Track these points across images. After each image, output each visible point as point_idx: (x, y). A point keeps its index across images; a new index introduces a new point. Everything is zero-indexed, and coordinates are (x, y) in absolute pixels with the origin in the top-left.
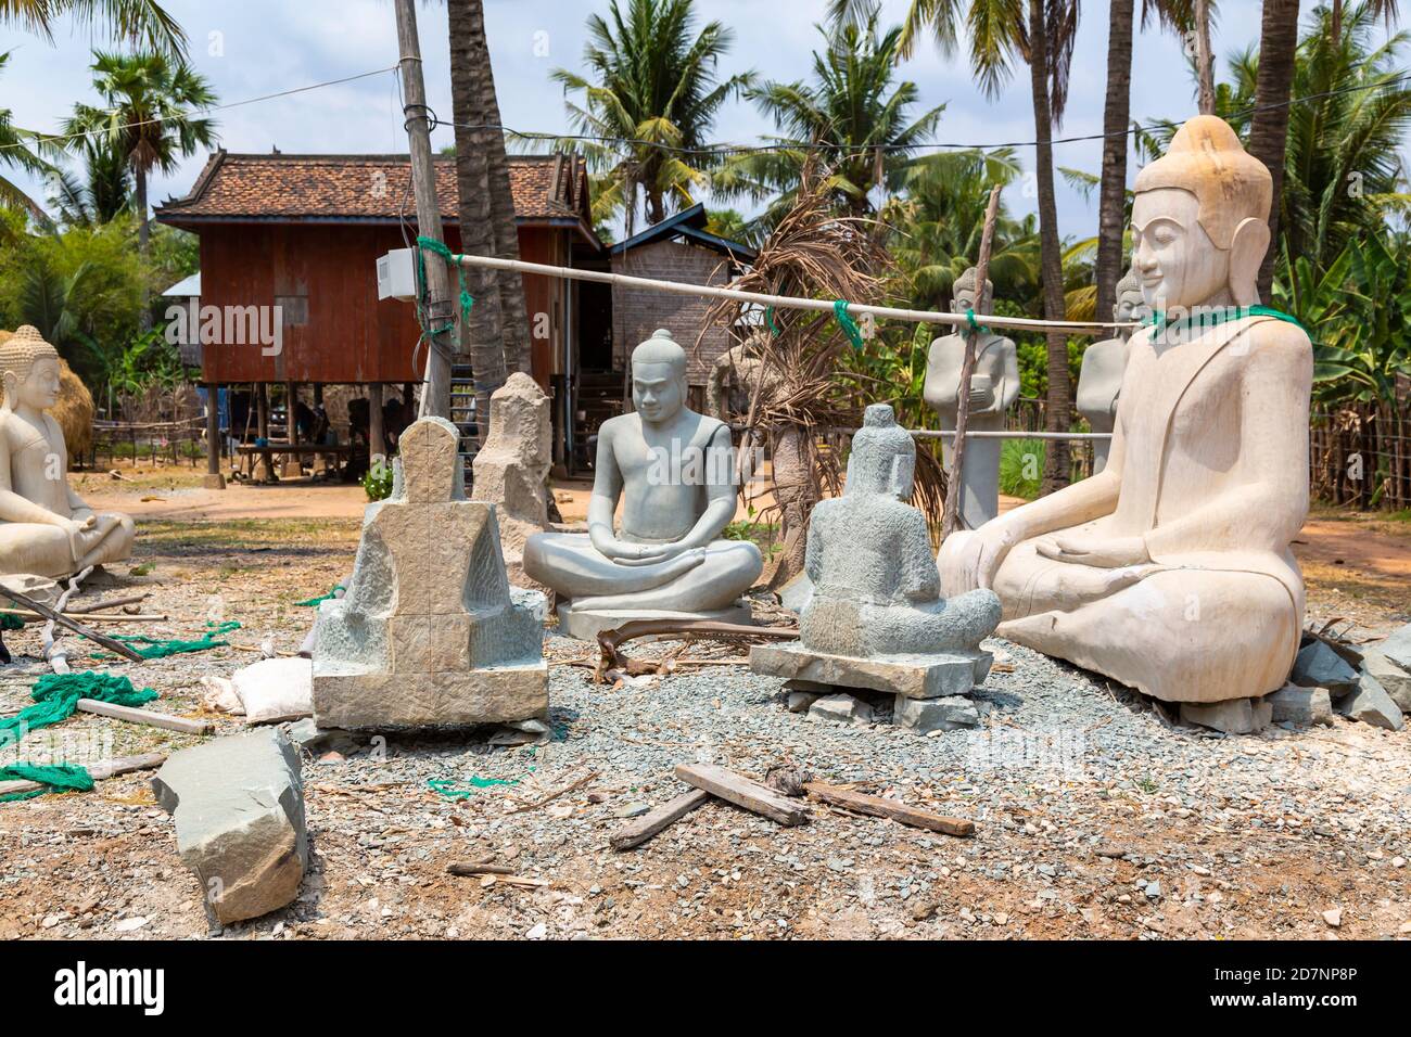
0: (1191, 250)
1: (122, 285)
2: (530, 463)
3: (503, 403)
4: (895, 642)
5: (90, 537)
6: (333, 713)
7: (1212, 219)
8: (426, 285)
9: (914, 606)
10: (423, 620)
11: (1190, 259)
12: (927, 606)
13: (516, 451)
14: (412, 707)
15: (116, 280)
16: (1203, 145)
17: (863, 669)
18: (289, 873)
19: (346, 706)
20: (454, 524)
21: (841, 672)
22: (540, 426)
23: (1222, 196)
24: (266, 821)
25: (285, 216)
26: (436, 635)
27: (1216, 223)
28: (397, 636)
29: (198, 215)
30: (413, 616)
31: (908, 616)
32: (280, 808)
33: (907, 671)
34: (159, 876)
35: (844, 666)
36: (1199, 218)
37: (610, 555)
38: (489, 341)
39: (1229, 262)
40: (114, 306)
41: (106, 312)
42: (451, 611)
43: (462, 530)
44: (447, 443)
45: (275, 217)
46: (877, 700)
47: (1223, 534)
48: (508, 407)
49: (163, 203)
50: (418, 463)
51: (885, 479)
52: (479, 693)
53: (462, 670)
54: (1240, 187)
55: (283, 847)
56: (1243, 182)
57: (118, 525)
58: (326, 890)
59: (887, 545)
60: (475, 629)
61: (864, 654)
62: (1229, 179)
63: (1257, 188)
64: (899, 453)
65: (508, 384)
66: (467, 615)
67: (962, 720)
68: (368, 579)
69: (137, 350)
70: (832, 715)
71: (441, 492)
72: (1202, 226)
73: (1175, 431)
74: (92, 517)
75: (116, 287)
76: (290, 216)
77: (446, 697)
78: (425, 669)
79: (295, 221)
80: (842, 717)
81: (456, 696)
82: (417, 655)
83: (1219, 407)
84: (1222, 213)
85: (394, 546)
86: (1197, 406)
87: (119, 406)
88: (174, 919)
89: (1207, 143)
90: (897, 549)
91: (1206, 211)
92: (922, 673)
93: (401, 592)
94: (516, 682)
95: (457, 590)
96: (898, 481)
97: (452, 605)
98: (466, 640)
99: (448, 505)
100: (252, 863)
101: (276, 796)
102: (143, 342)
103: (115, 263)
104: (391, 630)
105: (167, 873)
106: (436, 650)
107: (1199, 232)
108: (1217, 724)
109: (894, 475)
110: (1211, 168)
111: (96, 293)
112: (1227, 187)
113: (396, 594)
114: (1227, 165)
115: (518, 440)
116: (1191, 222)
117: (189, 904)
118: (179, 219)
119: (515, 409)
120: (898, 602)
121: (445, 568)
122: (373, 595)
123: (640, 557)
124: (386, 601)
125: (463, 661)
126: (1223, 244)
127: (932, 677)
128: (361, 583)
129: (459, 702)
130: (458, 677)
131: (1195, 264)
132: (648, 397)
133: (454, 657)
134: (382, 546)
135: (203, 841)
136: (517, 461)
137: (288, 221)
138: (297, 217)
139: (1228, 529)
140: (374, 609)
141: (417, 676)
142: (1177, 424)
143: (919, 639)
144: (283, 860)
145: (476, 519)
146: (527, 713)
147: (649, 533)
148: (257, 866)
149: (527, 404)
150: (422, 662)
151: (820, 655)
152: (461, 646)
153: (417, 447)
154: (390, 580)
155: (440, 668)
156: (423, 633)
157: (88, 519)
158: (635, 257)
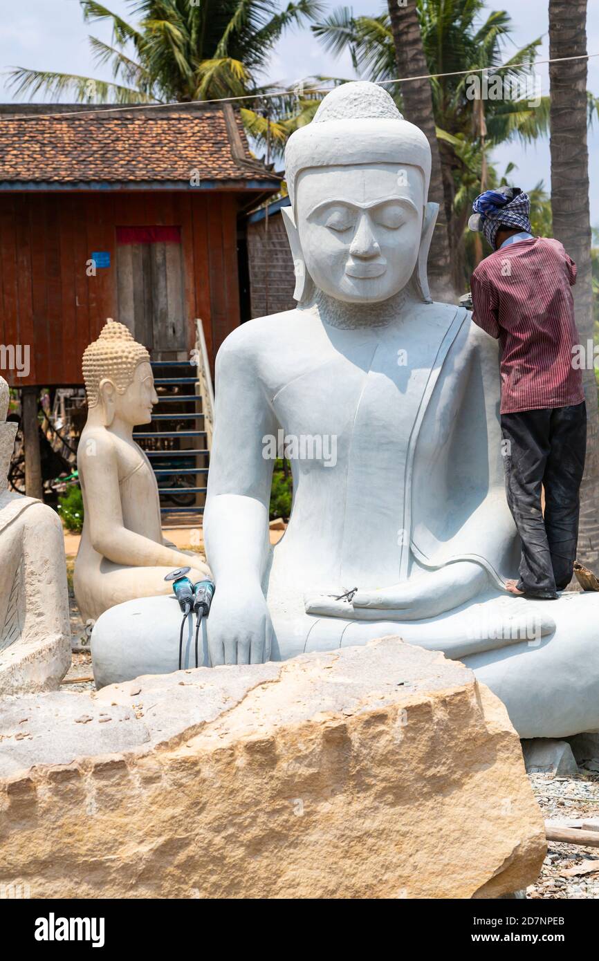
158: (276, 227)
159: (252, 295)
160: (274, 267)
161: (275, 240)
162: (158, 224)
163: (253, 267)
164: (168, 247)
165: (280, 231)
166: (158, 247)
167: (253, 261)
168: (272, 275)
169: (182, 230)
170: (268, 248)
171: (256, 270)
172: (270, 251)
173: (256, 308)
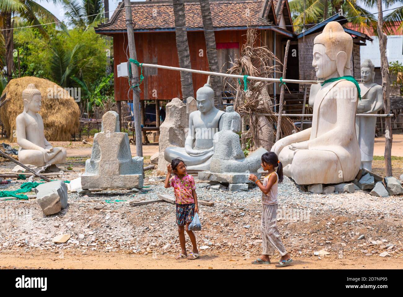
0: (324, 61)
1: (95, 55)
2: (178, 127)
3: (169, 107)
4: (229, 169)
5: (51, 154)
6: (86, 185)
7: (329, 52)
8: (131, 73)
9: (236, 160)
10: (107, 162)
11: (324, 63)
12: (239, 160)
13: (173, 123)
14: (105, 184)
15: (93, 52)
16: (329, 31)
17: (220, 176)
18: (58, 205)
19: (89, 184)
20: (115, 138)
21: (216, 178)
22: (181, 115)
23: (332, 45)
24: (54, 194)
25: (147, 29)
26: (111, 166)
27: (331, 53)
28: (101, 166)
29: (112, 30)
30: (105, 161)
31: (233, 162)
32: (57, 192)
33: (229, 176)
34: (35, 209)
35: (217, 176)
36: (325, 52)
37: (189, 154)
38: (187, 85)
39: (336, 64)
40: (91, 64)
41: (88, 67)
42: (114, 160)
43: (117, 140)
44: (114, 118)
45: (143, 29)
46: (225, 185)
47: (327, 141)
48: (171, 109)
49: (98, 25)
50: (107, 123)
51: (230, 126)
52: (121, 181)
53: (117, 175)
54: (337, 43)
55: (57, 200)
56: (338, 41)
57: (61, 151)
58: (68, 211)
59: (228, 144)
60: (121, 165)
61: (221, 172)
62: (334, 41)
63: (343, 43)
64: (234, 119)
65: (172, 101)
66: (118, 161)
67: (244, 189)
68: (95, 152)
69: (101, 85)
70: (214, 189)
71: (112, 130)
72: (327, 54)
73: (320, 113)
74: (52, 148)
75: (93, 55)
76: (150, 29)
77: (113, 182)
78: (108, 175)
79: (151, 31)
80: (217, 189)
81: (116, 182)
82: (106, 171)
83: (331, 105)
84: (332, 50)
85: (100, 144)
86: (325, 105)
87: (93, 112)
88: (37, 215)
89: (331, 30)
90: (231, 144)
91: (328, 50)
92: (232, 176)
93: (102, 156)
94: (130, 178)
95: (116, 155)
96: (233, 127)
97: (115, 159)
98: (118, 167)
99: (114, 133)
100: (51, 203)
101: (57, 190)
102: (104, 81)
103: (93, 44)
104: (100, 165)
105: (37, 208)
106: (111, 170)
107: (326, 56)
108: (312, 191)
109: (232, 125)
110: (329, 38)
111: (83, 59)
112: (333, 43)
113: (101, 156)
114: (333, 37)
115: (174, 119)
116: (324, 53)
117: (40, 213)
118: (104, 32)
119: (173, 109)
120: (232, 159)
121: (113, 149)
122: (96, 156)
123: (197, 154)
124: (99, 158)
125: (117, 173)
126: (333, 59)
127: (235, 178)
128: (93, 153)
129: (117, 183)
130: (116, 177)
131: (325, 65)
132: (200, 105)
133: (115, 172)
134: (98, 143)
135: (41, 198)
136: (174, 126)
137: (148, 31)
138: (152, 29)
139: (328, 139)
140: (96, 160)
141: (106, 176)
142: (321, 110)
143: (236, 168)
144: (57, 202)
145: (121, 137)
146: (133, 186)
147: (202, 147)
148: (52, 203)
149: (177, 108)
150: (107, 173)
151: (212, 173)
152: (117, 169)
153: (106, 119)
154: (100, 152)
155: (112, 174)
156: (107, 166)
157: (50, 149)
158: (309, 40)
159: (300, 65)
160: (308, 55)
161: (309, 45)
162: (230, 42)
163: (300, 55)
164: (235, 50)
165: (311, 41)
166: (231, 50)
167: (300, 53)
168: (307, 58)
169: (239, 44)
170: (306, 48)
171: (302, 56)
172: (307, 49)
173: (301, 70)
